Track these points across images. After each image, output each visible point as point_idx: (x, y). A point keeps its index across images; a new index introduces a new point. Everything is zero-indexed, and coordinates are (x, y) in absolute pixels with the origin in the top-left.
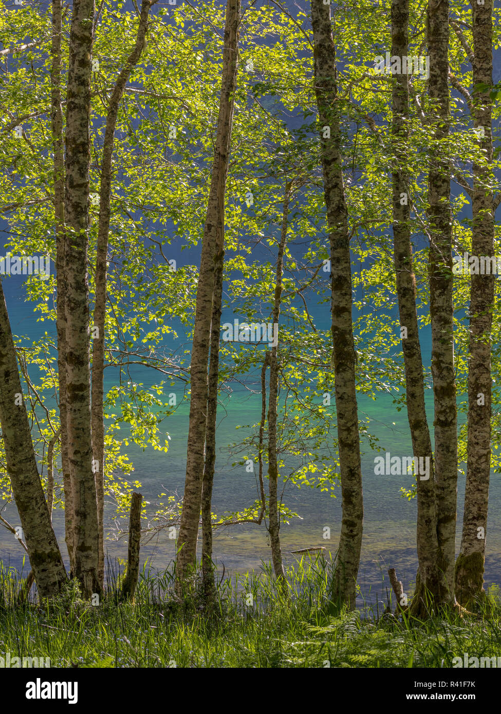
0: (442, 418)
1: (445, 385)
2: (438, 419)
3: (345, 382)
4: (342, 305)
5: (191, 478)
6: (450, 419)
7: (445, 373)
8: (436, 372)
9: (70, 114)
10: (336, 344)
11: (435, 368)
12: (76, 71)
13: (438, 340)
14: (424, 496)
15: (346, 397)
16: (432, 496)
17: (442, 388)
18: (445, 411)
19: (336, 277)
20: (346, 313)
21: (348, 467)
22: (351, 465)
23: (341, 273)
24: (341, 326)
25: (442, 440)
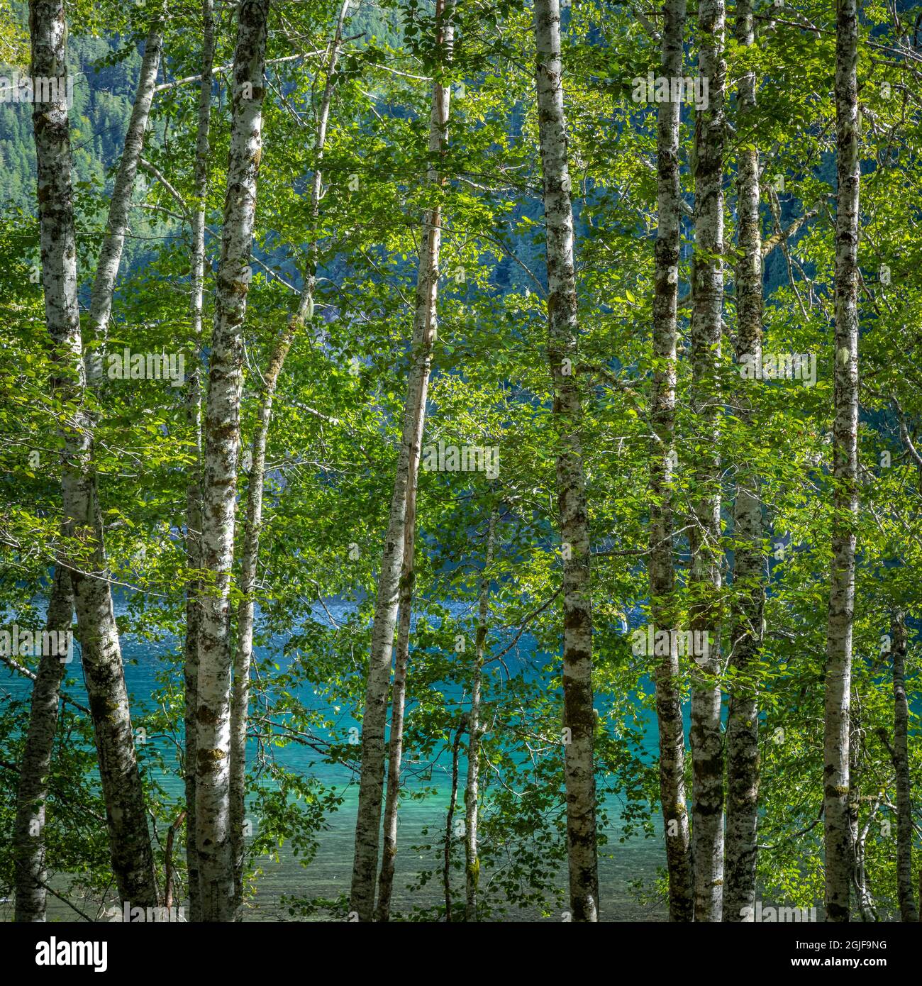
0: (704, 803)
1: (709, 758)
2: (699, 804)
3: (580, 753)
4: (578, 648)
5: (360, 878)
6: (714, 805)
7: (709, 742)
8: (696, 741)
9: (214, 385)
10: (569, 702)
11: (694, 736)
12: (223, 329)
13: (701, 698)
14: (680, 908)
15: (580, 773)
16: (691, 907)
17: (705, 762)
18: (708, 793)
19: (570, 609)
20: (584, 660)
21: (581, 868)
22: (585, 865)
23: (579, 605)
24: (576, 677)
25: (703, 832)
